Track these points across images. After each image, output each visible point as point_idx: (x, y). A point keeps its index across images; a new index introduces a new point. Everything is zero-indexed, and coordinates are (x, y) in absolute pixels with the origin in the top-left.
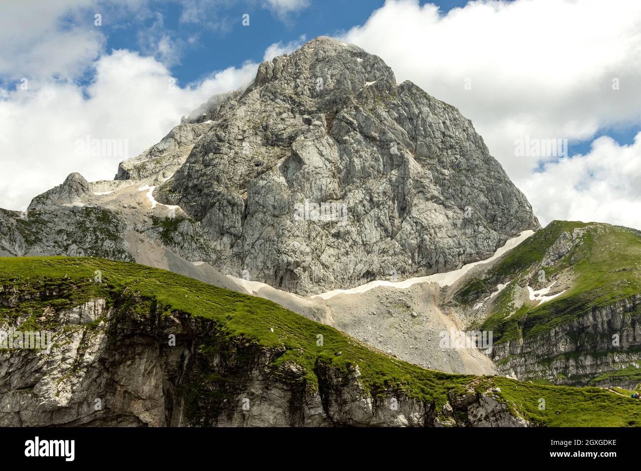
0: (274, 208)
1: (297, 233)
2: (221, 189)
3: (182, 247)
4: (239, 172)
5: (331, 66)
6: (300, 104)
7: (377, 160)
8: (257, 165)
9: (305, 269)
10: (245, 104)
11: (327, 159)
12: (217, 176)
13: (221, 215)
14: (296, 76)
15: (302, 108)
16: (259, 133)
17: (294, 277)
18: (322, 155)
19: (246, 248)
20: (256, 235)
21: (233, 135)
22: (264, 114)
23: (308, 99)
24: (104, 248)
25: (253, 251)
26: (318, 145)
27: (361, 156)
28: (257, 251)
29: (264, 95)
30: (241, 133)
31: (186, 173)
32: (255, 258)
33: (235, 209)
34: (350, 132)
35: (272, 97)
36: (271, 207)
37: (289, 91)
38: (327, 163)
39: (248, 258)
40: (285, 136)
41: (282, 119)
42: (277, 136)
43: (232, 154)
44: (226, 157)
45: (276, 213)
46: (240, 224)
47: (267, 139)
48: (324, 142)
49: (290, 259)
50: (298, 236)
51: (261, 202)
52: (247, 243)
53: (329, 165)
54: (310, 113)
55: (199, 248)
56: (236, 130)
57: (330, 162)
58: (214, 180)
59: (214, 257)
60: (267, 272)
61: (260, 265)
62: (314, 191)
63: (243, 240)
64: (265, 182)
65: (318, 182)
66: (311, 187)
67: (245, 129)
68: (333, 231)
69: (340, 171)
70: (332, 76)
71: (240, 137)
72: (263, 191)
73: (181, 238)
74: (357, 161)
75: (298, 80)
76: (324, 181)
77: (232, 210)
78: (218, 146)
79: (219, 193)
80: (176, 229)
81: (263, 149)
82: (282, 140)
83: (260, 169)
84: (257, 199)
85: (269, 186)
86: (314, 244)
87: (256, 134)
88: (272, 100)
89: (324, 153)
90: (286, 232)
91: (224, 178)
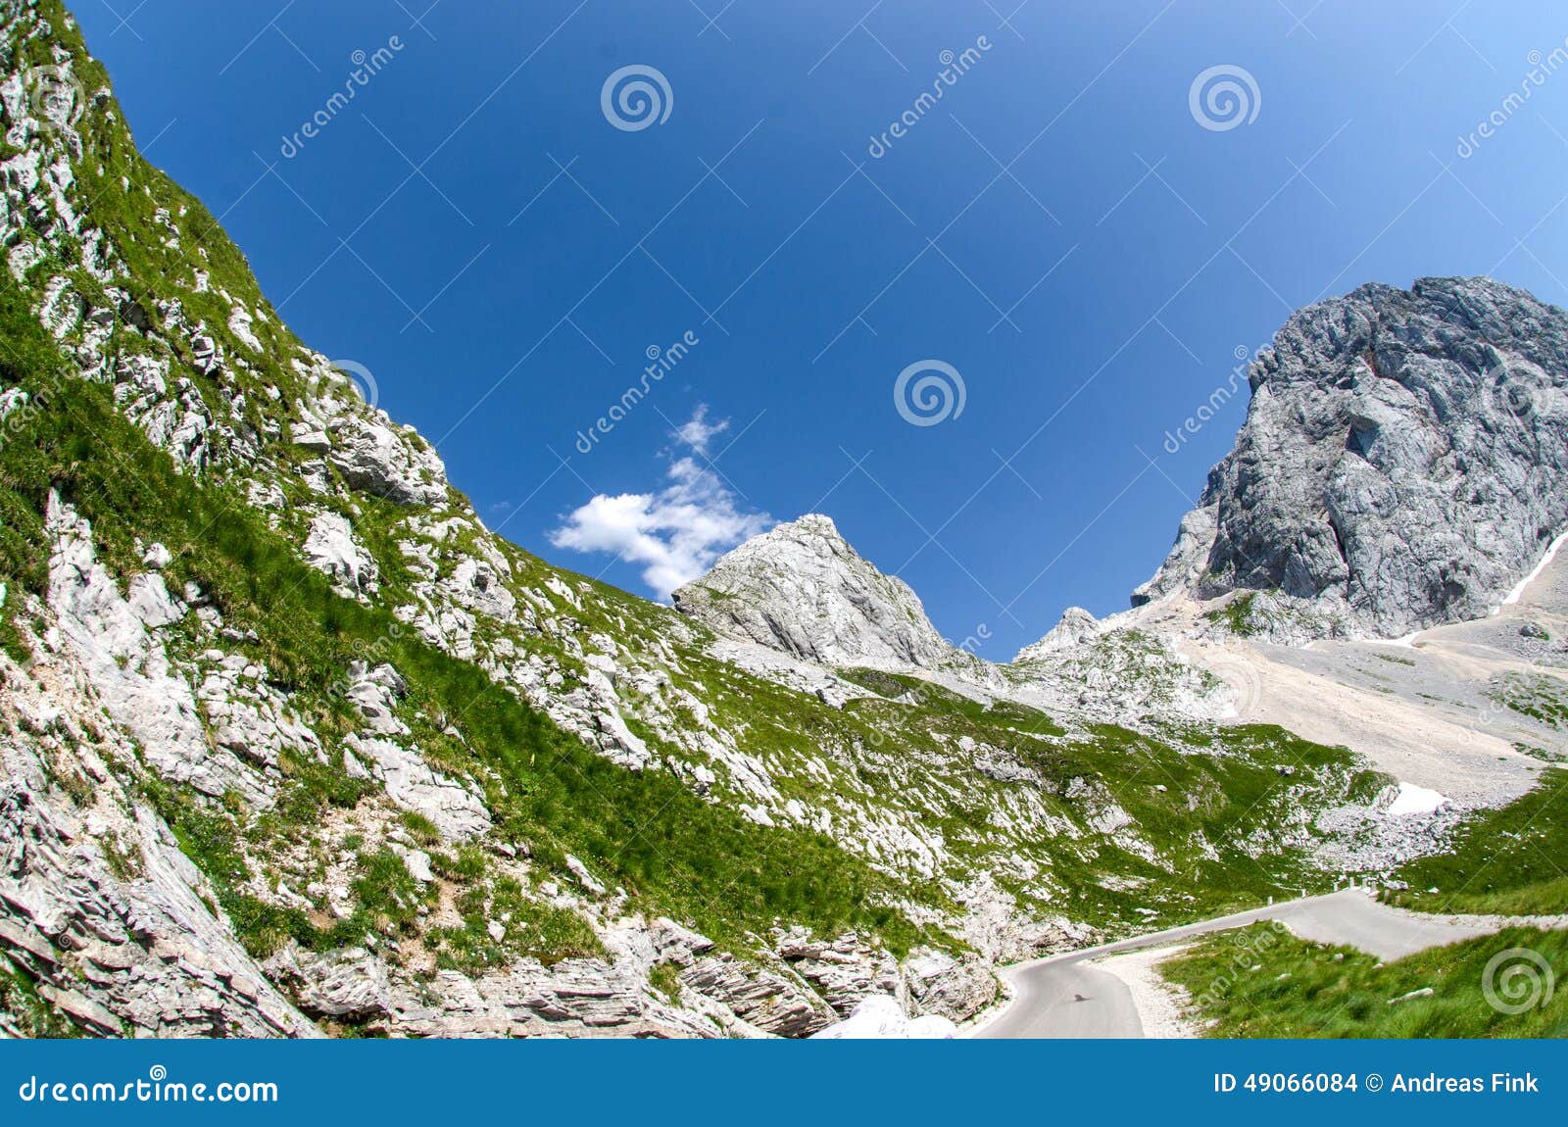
0: (1377, 505)
1: (1430, 520)
2: (1289, 523)
3: (1271, 631)
4: (1301, 489)
5: (1327, 315)
6: (1324, 374)
7: (1456, 373)
8: (1319, 470)
9: (1467, 570)
10: (1257, 409)
11: (1402, 407)
12: (1274, 510)
13: (1307, 558)
14: (1297, 350)
15: (1329, 377)
16: (1297, 430)
17: (1458, 590)
18: (1392, 405)
19: (1370, 585)
20: (1377, 557)
21: (1265, 448)
22: (1288, 407)
23: (1329, 364)
24: (1147, 665)
25: (1382, 584)
26: (1380, 396)
27: (1437, 380)
28: (1388, 580)
29: (1274, 389)
30: (1274, 440)
31: (1227, 537)
32: (1391, 592)
33: (1323, 538)
34: (1403, 357)
35: (1285, 384)
36: (1372, 507)
37: (1299, 367)
38: (1404, 411)
39: (1380, 600)
40: (1331, 416)
41: (1314, 400)
42: (1319, 422)
43: (1277, 471)
44: (1271, 479)
45: (1384, 512)
46: (1341, 560)
47: (1312, 433)
48: (1384, 388)
49: (1442, 563)
50: (1433, 524)
51: (1354, 508)
52: (1367, 576)
53: (1408, 413)
54: (1340, 375)
55: (1298, 623)
56: (1265, 439)
57: (1407, 408)
58: (1272, 517)
59: (1327, 626)
60: (1416, 605)
61: (1403, 599)
62: (1413, 457)
63: (1359, 576)
64: (1344, 478)
65: (1410, 442)
66: (1406, 454)
67: (1275, 433)
68: (1470, 497)
69: (1425, 413)
70: (1336, 322)
71: (1276, 446)
72: (1349, 491)
73: (1263, 619)
74: (1437, 387)
75: (1302, 352)
76: (1417, 436)
77: (1320, 542)
78: (1253, 471)
79: (1289, 530)
80: (1248, 612)
81: (1314, 449)
82: (1329, 424)
83: (1324, 471)
84: (1346, 508)
85: (1353, 480)
86: (1458, 525)
87: (1294, 433)
88: (1287, 387)
89: (1393, 402)
90: (1414, 527)
91: (1283, 506)
